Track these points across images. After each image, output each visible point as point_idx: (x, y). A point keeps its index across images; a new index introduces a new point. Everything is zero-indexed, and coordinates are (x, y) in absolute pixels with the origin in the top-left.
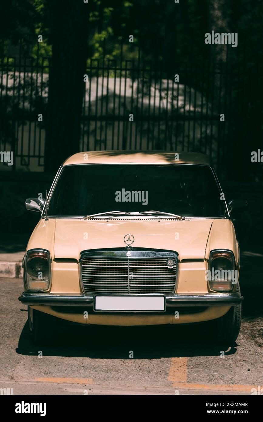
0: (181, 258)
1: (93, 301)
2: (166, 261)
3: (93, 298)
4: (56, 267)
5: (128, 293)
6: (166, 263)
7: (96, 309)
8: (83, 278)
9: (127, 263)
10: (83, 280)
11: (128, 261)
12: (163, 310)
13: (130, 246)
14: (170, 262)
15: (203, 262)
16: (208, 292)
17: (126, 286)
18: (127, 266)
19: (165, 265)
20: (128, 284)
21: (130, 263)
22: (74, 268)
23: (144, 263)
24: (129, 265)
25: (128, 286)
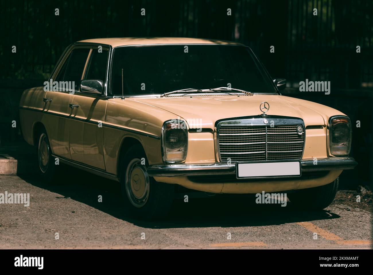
0: (306, 125)
1: (235, 169)
2: (296, 127)
3: (235, 166)
4: (192, 137)
5: (265, 159)
6: (296, 129)
7: (239, 176)
8: (220, 147)
9: (265, 130)
10: (220, 150)
11: (266, 128)
12: (300, 174)
13: (265, 113)
14: (299, 128)
15: (323, 128)
16: (327, 157)
17: (264, 153)
18: (265, 133)
19: (296, 132)
20: (265, 150)
21: (268, 130)
22: (209, 137)
23: (279, 130)
24: (267, 132)
25: (265, 153)
